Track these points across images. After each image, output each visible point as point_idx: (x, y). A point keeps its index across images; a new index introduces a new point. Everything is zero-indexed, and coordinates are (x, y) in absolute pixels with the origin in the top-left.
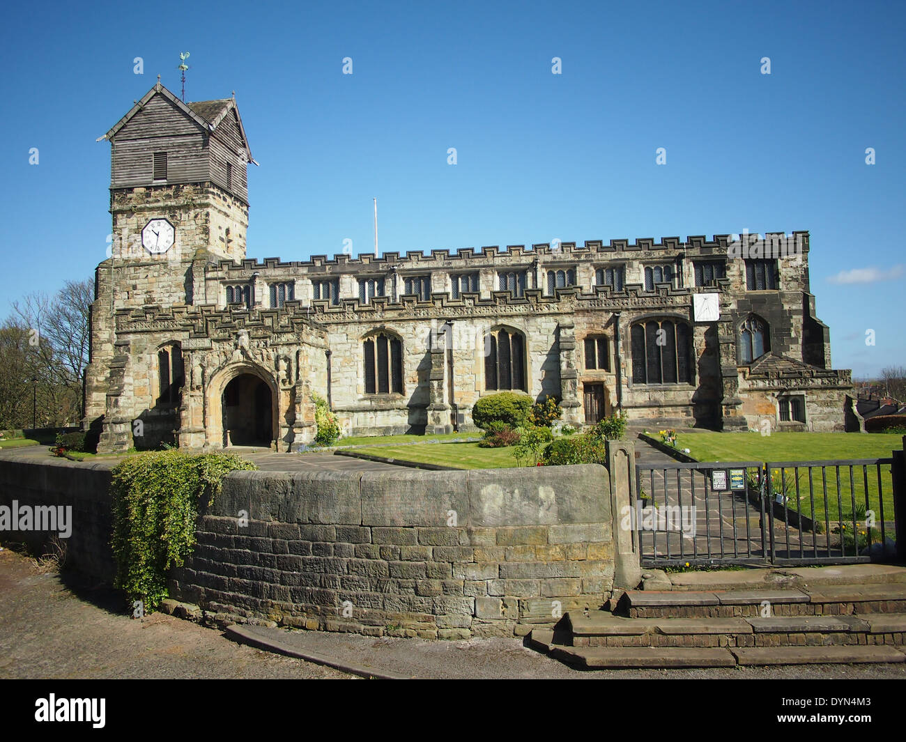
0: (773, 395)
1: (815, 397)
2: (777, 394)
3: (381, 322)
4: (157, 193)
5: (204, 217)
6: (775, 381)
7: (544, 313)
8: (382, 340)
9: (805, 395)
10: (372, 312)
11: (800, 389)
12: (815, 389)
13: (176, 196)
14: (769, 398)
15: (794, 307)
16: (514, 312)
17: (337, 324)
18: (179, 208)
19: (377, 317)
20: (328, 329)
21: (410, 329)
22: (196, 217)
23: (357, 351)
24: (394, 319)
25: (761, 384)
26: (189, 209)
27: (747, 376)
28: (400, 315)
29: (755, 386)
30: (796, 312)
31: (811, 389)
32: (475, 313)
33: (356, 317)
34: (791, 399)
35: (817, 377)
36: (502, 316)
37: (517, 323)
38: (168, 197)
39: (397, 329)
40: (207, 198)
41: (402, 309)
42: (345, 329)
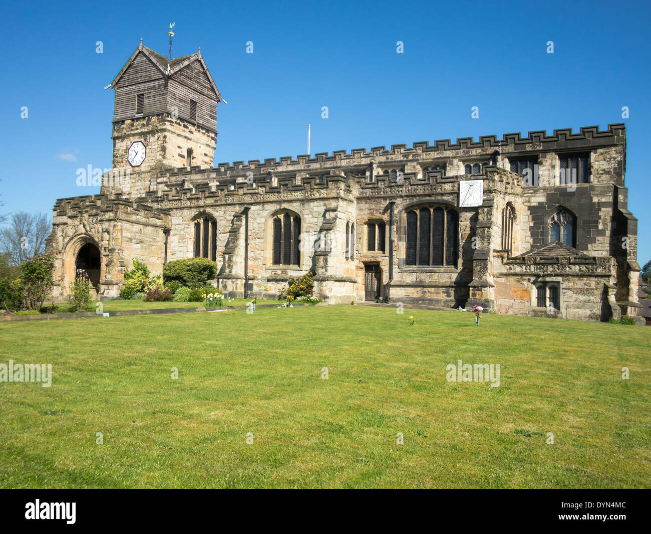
0: (529, 280)
1: (571, 284)
2: (533, 279)
3: (203, 207)
4: (137, 123)
5: (162, 139)
6: (532, 266)
7: (316, 198)
8: (206, 221)
9: (562, 282)
10: (198, 199)
11: (556, 275)
12: (573, 276)
13: (148, 124)
14: (525, 283)
15: (603, 200)
16: (293, 198)
17: (177, 209)
18: (149, 133)
19: (201, 203)
20: (171, 213)
21: (222, 213)
22: (158, 139)
23: (188, 230)
24: (211, 204)
25: (518, 269)
26: (155, 134)
27: (505, 260)
28: (216, 201)
29: (512, 271)
30: (605, 204)
31: (568, 275)
32: (265, 199)
33: (188, 204)
34: (550, 285)
35: (574, 264)
36: (284, 201)
37: (295, 207)
38: (143, 125)
39: (213, 212)
40: (165, 124)
41: (217, 196)
42: (181, 212)
